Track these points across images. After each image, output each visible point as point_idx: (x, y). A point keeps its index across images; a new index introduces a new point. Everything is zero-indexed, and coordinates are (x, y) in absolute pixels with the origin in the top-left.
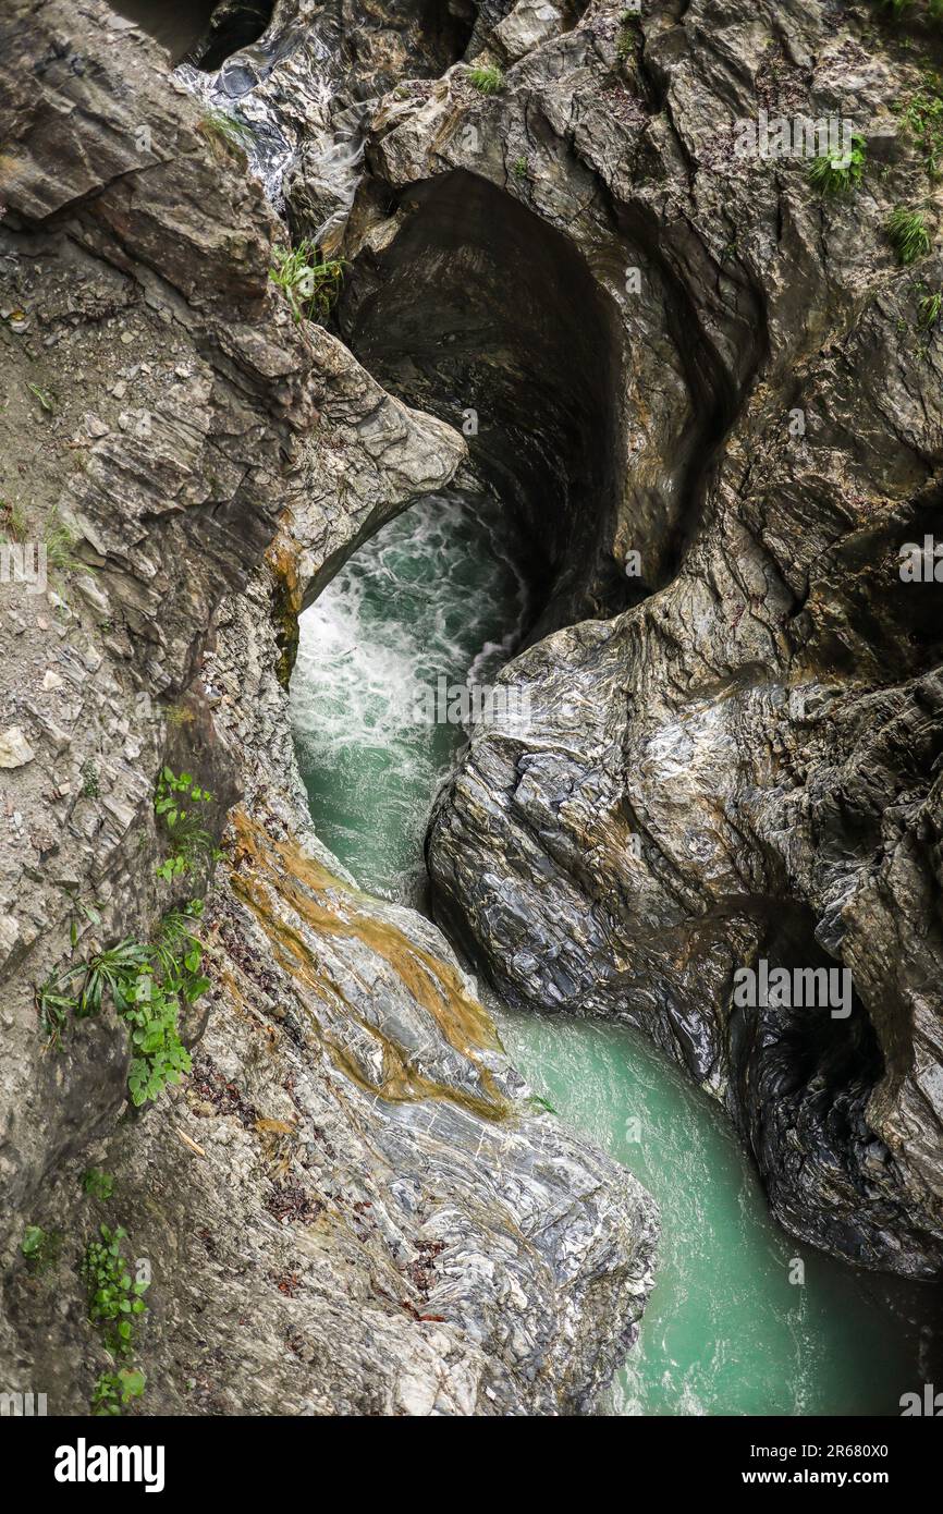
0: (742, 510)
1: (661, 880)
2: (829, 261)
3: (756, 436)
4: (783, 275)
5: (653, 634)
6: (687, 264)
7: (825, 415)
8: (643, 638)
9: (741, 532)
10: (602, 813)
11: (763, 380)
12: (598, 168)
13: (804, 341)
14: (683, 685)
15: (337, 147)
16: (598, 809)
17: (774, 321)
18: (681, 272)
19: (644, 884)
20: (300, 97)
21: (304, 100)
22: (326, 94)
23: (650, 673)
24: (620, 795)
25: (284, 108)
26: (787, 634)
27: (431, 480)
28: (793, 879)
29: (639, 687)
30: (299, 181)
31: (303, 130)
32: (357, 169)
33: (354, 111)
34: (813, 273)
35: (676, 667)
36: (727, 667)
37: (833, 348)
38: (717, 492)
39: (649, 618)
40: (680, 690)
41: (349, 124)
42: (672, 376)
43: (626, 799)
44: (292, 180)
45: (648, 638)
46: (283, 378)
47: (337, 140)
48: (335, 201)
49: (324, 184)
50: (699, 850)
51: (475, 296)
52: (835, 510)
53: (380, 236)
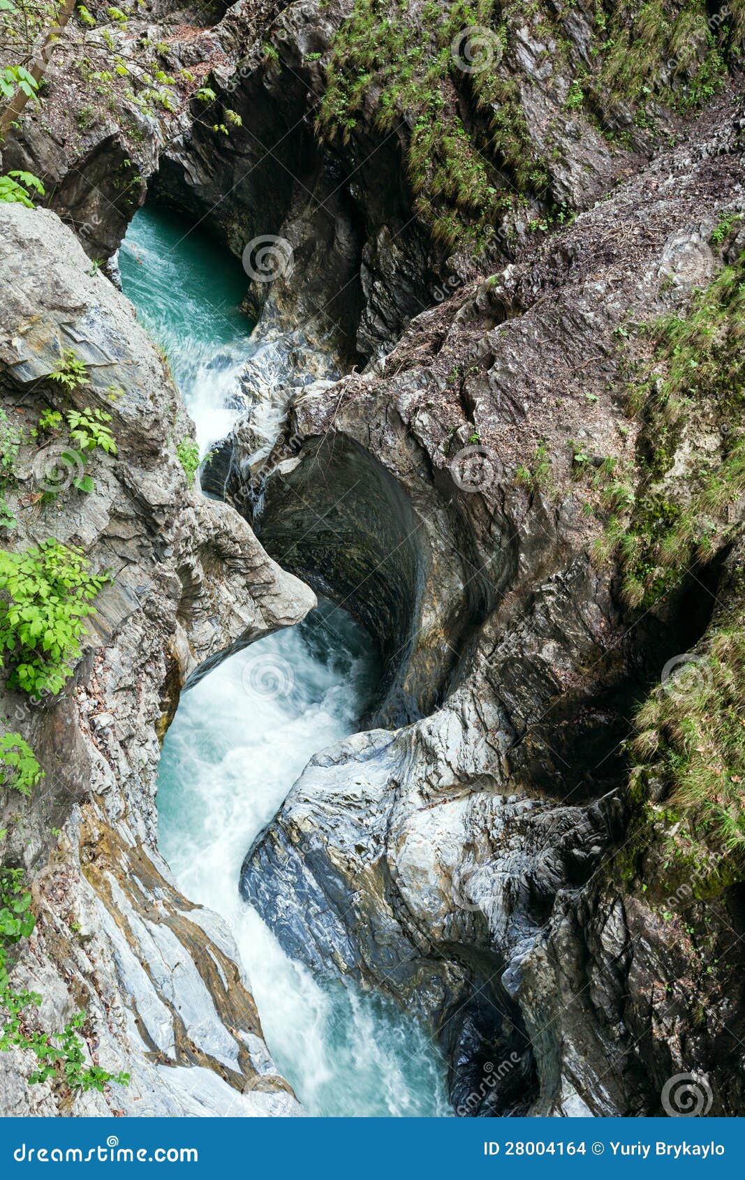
0: (488, 670)
1: (400, 922)
2: (559, 523)
3: (503, 626)
4: (530, 527)
5: (419, 744)
6: (473, 513)
7: (548, 617)
8: (413, 747)
9: (487, 685)
10: (367, 866)
11: (511, 590)
12: (425, 446)
13: (539, 571)
14: (434, 782)
15: (273, 410)
16: (364, 863)
17: (522, 555)
18: (468, 514)
19: (388, 922)
20: (258, 380)
21: (260, 383)
22: (275, 382)
23: (414, 772)
24: (381, 854)
25: (246, 384)
26: (508, 757)
27: (289, 619)
28: (493, 935)
29: (405, 780)
30: (245, 425)
31: (256, 399)
32: (281, 424)
33: (287, 392)
34: (549, 529)
35: (431, 769)
36: (467, 775)
37: (557, 577)
38: (475, 656)
39: (418, 733)
40: (432, 786)
41: (283, 399)
42: (457, 578)
43: (384, 857)
44: (240, 425)
45: (417, 747)
46: (161, 506)
47: (274, 406)
48: (266, 440)
49: (260, 429)
50: (430, 903)
51: (342, 511)
52: (547, 680)
53: (287, 466)
